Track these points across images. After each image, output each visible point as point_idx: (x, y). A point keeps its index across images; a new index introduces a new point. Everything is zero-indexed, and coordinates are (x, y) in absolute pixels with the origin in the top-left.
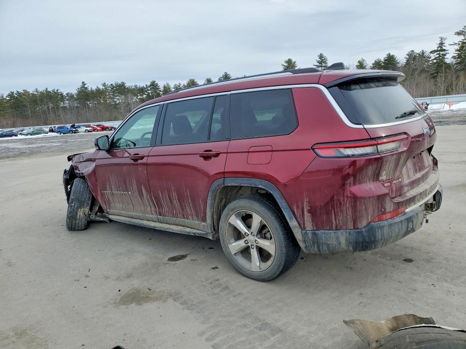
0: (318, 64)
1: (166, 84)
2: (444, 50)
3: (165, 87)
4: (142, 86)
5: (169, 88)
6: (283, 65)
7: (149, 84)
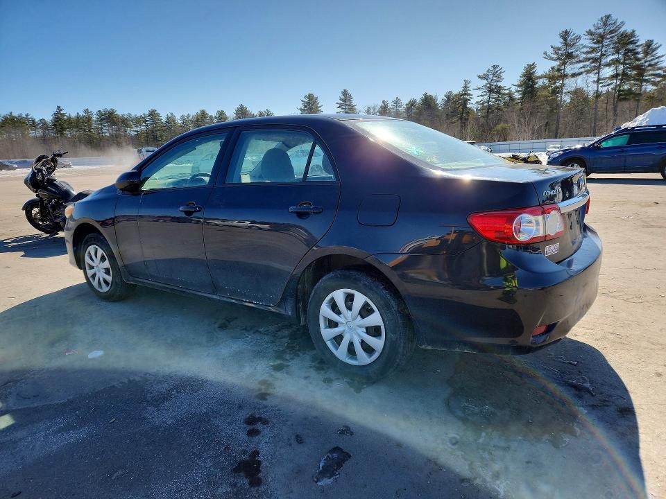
0: (342, 102)
1: (169, 115)
2: (470, 95)
3: (168, 118)
4: (138, 115)
5: (174, 120)
6: (302, 101)
7: (147, 113)
